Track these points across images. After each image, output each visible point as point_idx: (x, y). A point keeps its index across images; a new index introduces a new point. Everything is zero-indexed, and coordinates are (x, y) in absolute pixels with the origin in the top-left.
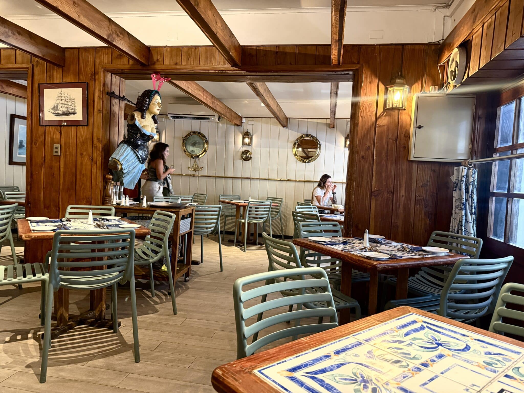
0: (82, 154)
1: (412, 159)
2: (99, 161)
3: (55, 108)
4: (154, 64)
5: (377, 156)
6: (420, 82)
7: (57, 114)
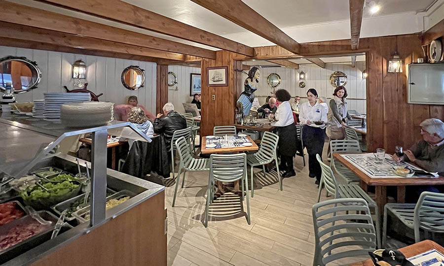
0: (224, 99)
1: (409, 102)
2: (232, 103)
3: (214, 78)
4: (256, 55)
5: (385, 99)
6: (410, 56)
7: (214, 81)
